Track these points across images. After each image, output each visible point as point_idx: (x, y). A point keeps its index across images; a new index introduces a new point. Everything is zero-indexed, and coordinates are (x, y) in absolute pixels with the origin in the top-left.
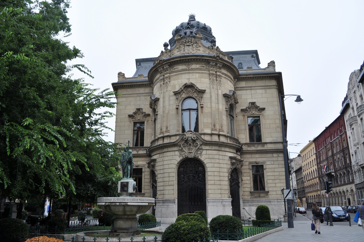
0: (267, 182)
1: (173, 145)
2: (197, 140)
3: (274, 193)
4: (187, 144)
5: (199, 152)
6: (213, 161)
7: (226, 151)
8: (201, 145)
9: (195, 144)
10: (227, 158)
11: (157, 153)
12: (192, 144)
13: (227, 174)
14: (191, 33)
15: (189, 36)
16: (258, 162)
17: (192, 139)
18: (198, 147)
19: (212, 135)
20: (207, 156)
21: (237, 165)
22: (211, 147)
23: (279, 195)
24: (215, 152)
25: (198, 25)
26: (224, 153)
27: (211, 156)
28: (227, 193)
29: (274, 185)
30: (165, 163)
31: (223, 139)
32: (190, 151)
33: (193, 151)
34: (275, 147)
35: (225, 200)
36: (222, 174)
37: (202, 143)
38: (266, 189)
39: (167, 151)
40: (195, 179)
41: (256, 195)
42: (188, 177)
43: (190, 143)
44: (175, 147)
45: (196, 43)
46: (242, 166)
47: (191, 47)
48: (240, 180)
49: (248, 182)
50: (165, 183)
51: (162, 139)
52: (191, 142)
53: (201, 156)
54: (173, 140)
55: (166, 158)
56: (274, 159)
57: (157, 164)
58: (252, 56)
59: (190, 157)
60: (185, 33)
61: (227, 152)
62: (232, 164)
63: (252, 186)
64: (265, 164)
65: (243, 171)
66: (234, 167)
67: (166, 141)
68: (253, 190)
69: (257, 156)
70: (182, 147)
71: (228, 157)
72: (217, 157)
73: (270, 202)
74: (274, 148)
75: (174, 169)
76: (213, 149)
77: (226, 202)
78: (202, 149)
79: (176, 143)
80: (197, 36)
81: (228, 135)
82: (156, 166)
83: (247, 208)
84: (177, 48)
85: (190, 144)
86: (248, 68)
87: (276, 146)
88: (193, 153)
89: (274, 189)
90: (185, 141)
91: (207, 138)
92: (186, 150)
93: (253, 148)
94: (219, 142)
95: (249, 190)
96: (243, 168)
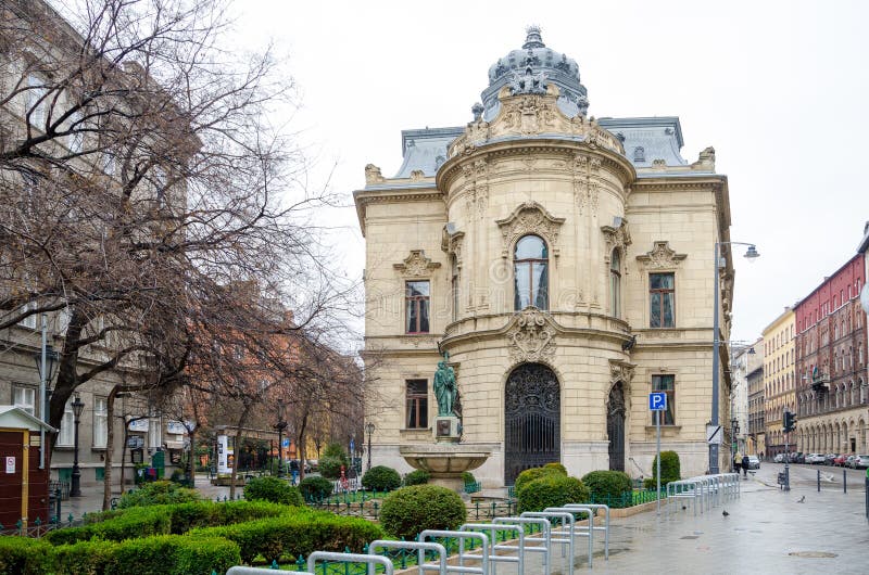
0: (679, 408)
1: (498, 335)
2: (547, 326)
3: (692, 429)
4: (526, 334)
5: (549, 351)
6: (576, 368)
7: (601, 349)
8: (553, 337)
9: (540, 335)
10: (605, 363)
11: (461, 351)
12: (535, 333)
13: (602, 395)
14: (536, 83)
15: (531, 93)
16: (664, 368)
17: (536, 325)
18: (548, 340)
19: (575, 315)
20: (563, 359)
21: (622, 375)
22: (573, 340)
24: (583, 351)
25: (550, 58)
26: (598, 353)
27: (572, 359)
28: (602, 430)
29: (692, 414)
30: (480, 371)
31: (597, 324)
32: (532, 349)
33: (536, 349)
36: (592, 394)
37: (555, 333)
38: (677, 423)
39: (483, 347)
40: (540, 404)
41: (656, 433)
42: (526, 399)
43: (531, 331)
44: (501, 339)
45: (546, 108)
46: (632, 377)
47: (534, 118)
48: (627, 404)
49: (642, 408)
50: (479, 410)
51: (473, 321)
52: (533, 330)
53: (552, 358)
54: (497, 324)
55: (482, 362)
56: (697, 362)
57: (462, 373)
58: (667, 132)
59: (532, 360)
60: (523, 85)
61: (604, 349)
62: (615, 374)
63: (649, 416)
64: (679, 372)
65: (634, 386)
66: (617, 379)
67: (482, 326)
68: (650, 424)
69: (665, 355)
70: (516, 340)
71: (606, 360)
72: (585, 360)
73: (683, 446)
76: (579, 344)
77: (598, 446)
78: (554, 344)
79: (503, 331)
80: (549, 91)
81: (609, 315)
82: (460, 376)
83: (637, 458)
84: (504, 120)
85: (532, 335)
86: (656, 162)
88: (538, 352)
89: (693, 422)
90: (522, 327)
91: (566, 322)
92: (524, 346)
93: (656, 340)
94: (590, 330)
95: (643, 423)
96: (633, 380)
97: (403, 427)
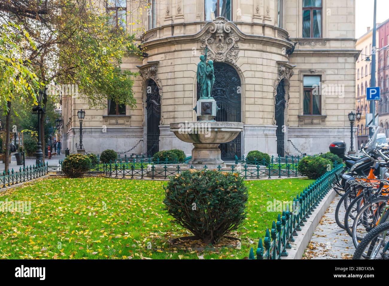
0: (325, 101)
1: (193, 39)
2: (232, 33)
3: (335, 119)
4: (215, 39)
5: (233, 54)
6: (253, 67)
7: (272, 53)
8: (237, 42)
9: (227, 40)
10: (273, 64)
11: (159, 52)
12: (222, 39)
13: (272, 89)
16: (313, 70)
17: (224, 32)
18: (233, 44)
19: (253, 25)
20: (245, 60)
21: (285, 74)
22: (251, 45)
23: (341, 122)
24: (258, 54)
26: (269, 56)
27: (250, 60)
28: (272, 117)
29: (335, 106)
30: (177, 68)
31: (269, 33)
32: (220, 52)
33: (223, 52)
34: (343, 46)
35: (269, 128)
36: (265, 89)
37: (238, 39)
38: (323, 113)
39: (180, 49)
40: (225, 96)
41: (307, 121)
42: (215, 92)
43: (220, 38)
44: (194, 43)
46: (291, 76)
48: (286, 97)
49: (295, 101)
50: (177, 100)
51: (170, 28)
52: (221, 36)
53: (235, 59)
54: (191, 31)
55: (179, 61)
56: (339, 66)
57: (160, 70)
59: (220, 61)
61: (274, 53)
62: (280, 73)
63: (301, 108)
64: (325, 73)
65: (292, 83)
66: (282, 77)
67: (178, 32)
68: (302, 114)
69: (313, 59)
70: (207, 44)
71: (275, 62)
72: (259, 61)
73: (328, 132)
74: (340, 49)
75: (192, 79)
76: (255, 49)
77: (269, 130)
78: (237, 48)
79: (197, 37)
81: (277, 26)
82: (159, 72)
83: (293, 140)
85: (220, 40)
87: (344, 44)
88: (225, 54)
89: (335, 113)
90: (212, 34)
91: (246, 30)
92: (213, 49)
93: (307, 47)
94: (264, 38)
95: (296, 113)
96: (291, 79)
97: (106, 114)
